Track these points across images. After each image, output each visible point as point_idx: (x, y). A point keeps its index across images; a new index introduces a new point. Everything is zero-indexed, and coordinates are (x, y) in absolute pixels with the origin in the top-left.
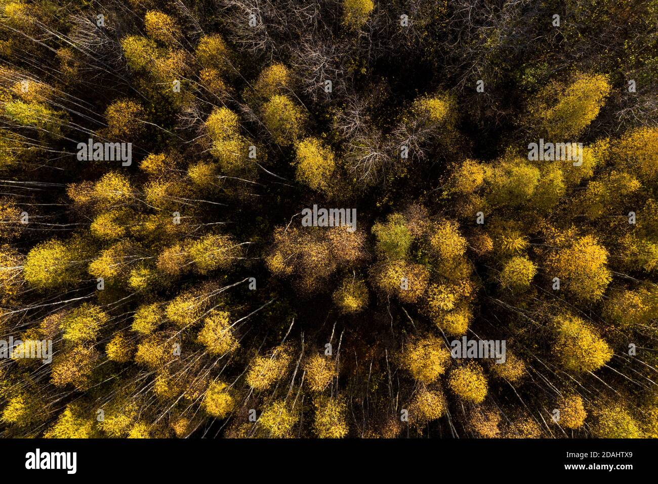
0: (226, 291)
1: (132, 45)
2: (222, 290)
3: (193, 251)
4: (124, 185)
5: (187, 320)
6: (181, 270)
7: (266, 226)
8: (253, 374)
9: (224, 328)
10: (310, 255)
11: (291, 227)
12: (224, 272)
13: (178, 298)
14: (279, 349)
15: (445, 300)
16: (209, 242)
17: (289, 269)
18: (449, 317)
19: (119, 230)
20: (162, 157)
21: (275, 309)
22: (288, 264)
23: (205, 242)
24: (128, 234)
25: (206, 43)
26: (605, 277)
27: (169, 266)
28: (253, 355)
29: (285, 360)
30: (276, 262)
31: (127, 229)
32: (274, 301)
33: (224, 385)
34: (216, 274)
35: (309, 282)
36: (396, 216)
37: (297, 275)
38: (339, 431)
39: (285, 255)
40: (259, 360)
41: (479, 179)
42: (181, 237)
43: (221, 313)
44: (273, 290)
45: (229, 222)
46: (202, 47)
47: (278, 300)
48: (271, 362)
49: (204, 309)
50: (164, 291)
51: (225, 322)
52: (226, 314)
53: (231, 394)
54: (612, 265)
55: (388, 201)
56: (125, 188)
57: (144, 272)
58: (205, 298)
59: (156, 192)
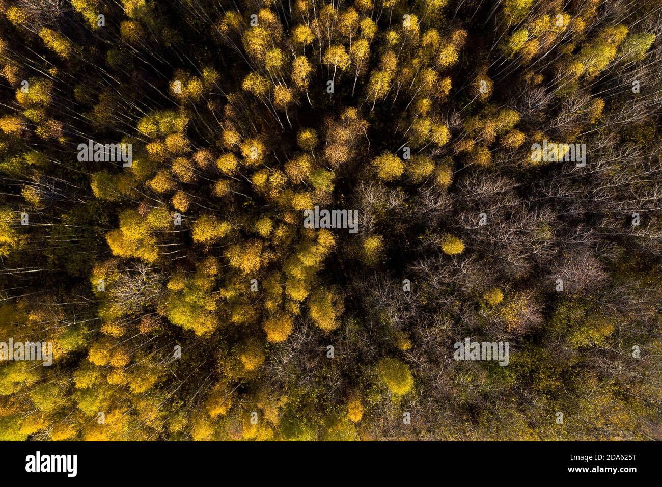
0: (355, 77)
1: (513, 117)
2: (357, 75)
3: (386, 75)
4: (446, 62)
5: (354, 48)
6: (381, 62)
7: (375, 126)
8: (306, 61)
9: (338, 61)
10: (343, 131)
11: (364, 132)
12: (365, 83)
13: (368, 50)
14: (306, 84)
15: (277, 179)
16: (385, 86)
17: (343, 117)
18: (265, 176)
19: (424, 44)
20: (447, 92)
21: (324, 98)
22: (346, 118)
23: (387, 84)
24: (420, 46)
25: (486, 155)
26: (234, 263)
27: (387, 57)
28: (313, 67)
29: (300, 83)
30: (352, 113)
31: (423, 48)
32: (329, 101)
33: (308, 42)
34: (367, 78)
35: (329, 122)
36: (332, 189)
37: (337, 119)
38: (247, 84)
39: (352, 120)
40: (309, 69)
41: (322, 241)
42: (398, 73)
43: (347, 66)
44: (336, 105)
45: (393, 106)
46: (486, 151)
47: (328, 103)
48: (304, 74)
49: (353, 59)
50: (378, 45)
51: (341, 65)
52: (344, 68)
53: (302, 43)
54: (238, 271)
55: (340, 202)
56: (444, 62)
57: (395, 41)
58: (358, 64)
59: (431, 77)
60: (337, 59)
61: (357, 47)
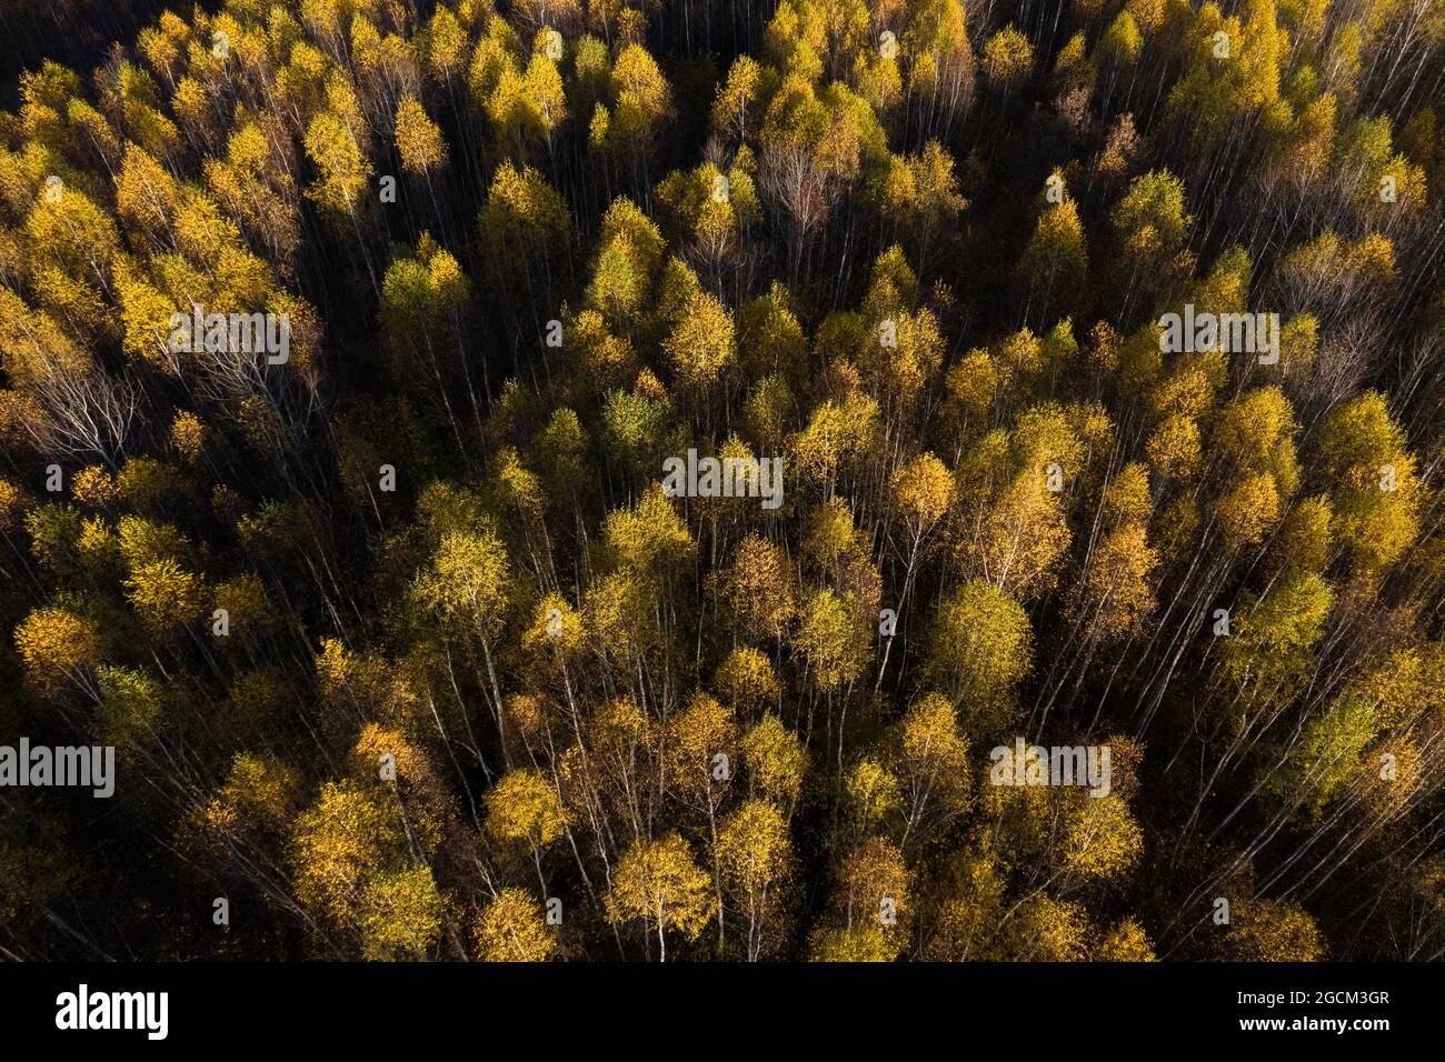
60: (664, 892)
61: (739, 834)
